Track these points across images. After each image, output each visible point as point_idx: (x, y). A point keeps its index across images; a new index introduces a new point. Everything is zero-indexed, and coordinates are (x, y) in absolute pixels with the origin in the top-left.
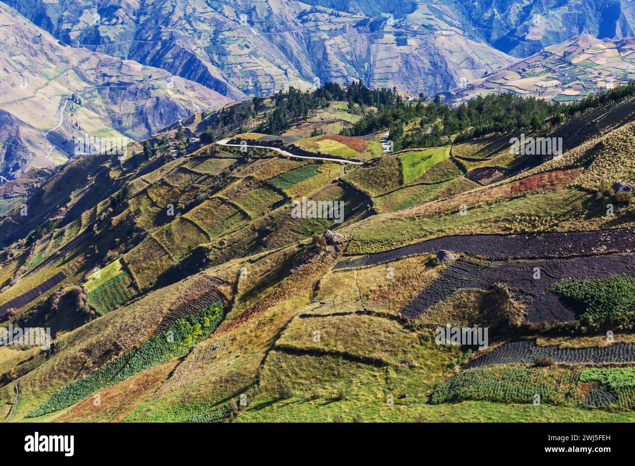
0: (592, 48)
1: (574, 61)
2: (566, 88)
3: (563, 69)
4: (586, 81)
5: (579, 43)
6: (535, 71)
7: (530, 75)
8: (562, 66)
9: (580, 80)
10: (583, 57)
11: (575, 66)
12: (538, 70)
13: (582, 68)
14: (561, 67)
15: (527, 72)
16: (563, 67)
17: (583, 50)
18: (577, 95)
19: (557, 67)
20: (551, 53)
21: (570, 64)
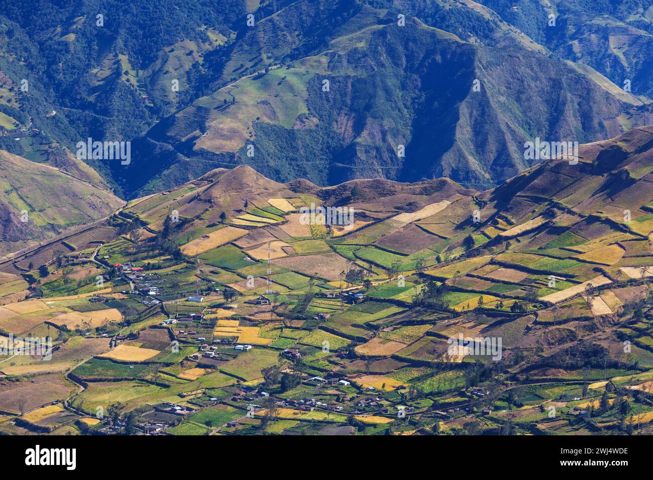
0: (251, 207)
1: (191, 249)
2: (123, 339)
3: (151, 273)
4: (183, 316)
5: (217, 193)
6: (71, 276)
7: (55, 289)
8: (152, 261)
9: (167, 314)
10: (218, 237)
11: (191, 263)
12: (80, 273)
13: (207, 269)
14: (147, 268)
15: (51, 278)
16: (154, 267)
17: (223, 216)
18: (146, 363)
19: (136, 267)
20: (137, 219)
21: (178, 256)
